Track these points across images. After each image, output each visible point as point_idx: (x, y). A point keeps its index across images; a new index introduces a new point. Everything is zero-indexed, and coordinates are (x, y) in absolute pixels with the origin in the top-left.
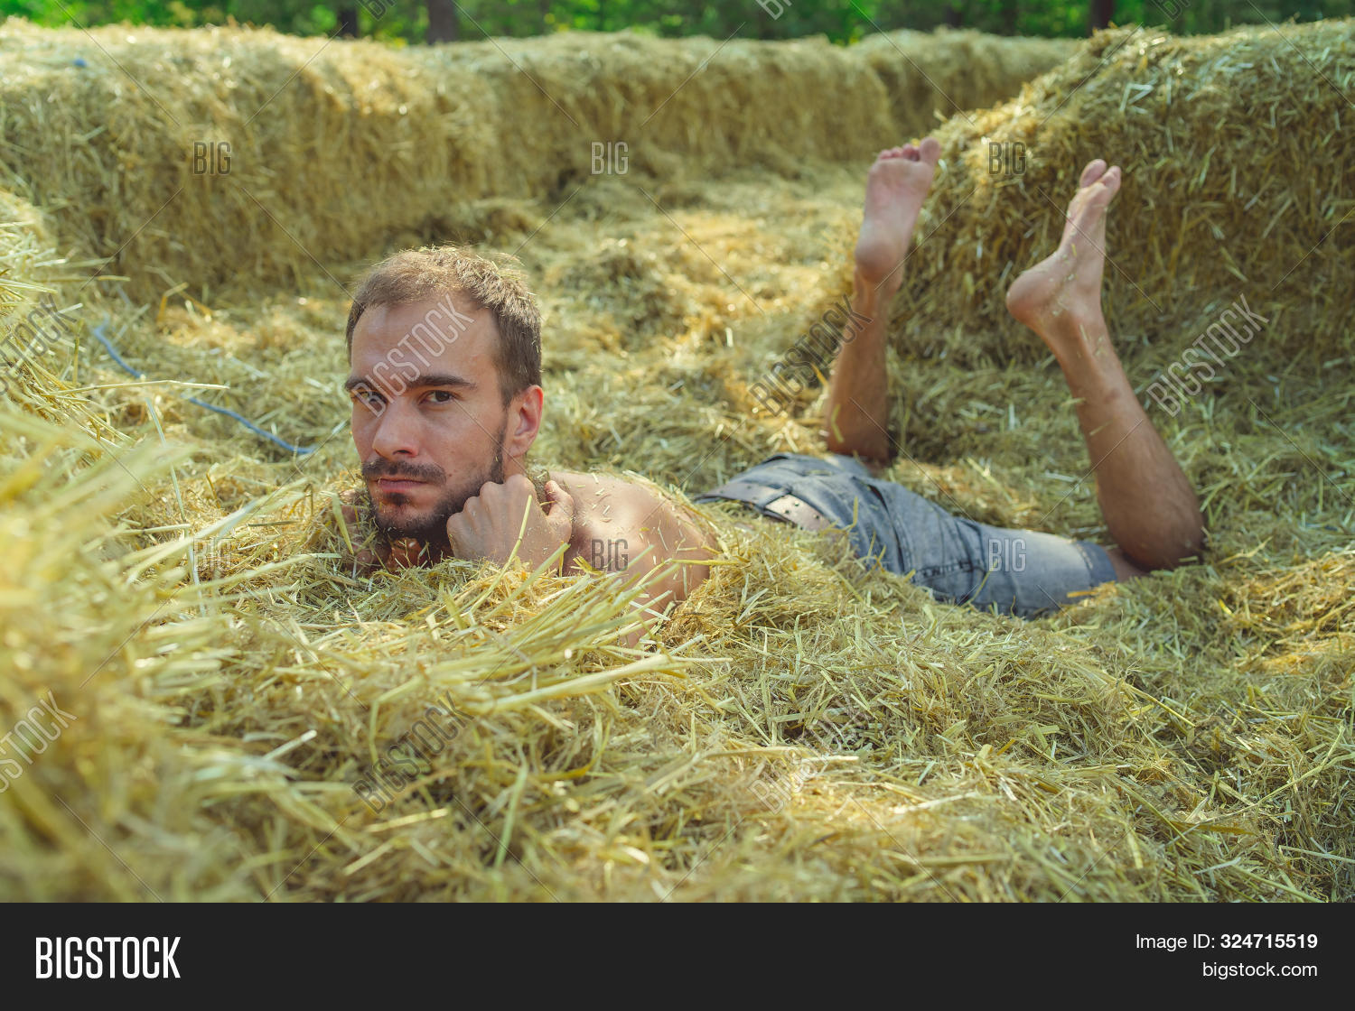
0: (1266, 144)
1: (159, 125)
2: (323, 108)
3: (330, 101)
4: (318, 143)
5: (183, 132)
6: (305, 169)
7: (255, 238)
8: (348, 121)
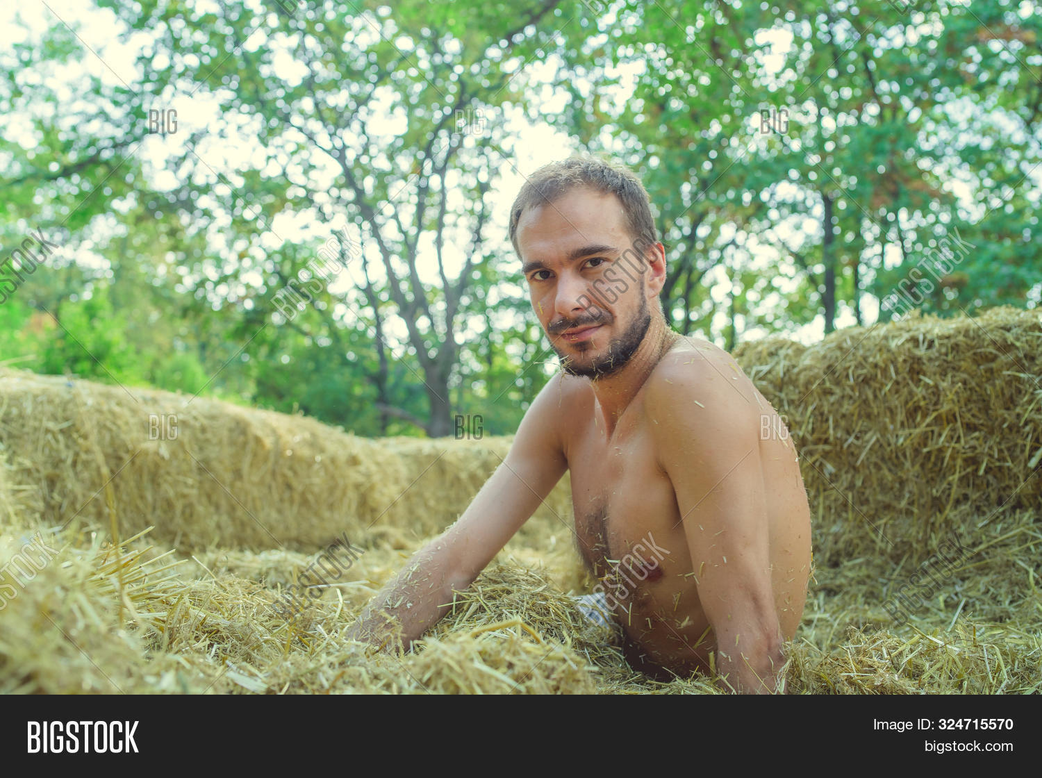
0: (851, 397)
1: (114, 428)
2: (252, 445)
3: (258, 440)
4: (245, 468)
5: (132, 436)
6: (232, 486)
7: (179, 520)
8: (272, 459)
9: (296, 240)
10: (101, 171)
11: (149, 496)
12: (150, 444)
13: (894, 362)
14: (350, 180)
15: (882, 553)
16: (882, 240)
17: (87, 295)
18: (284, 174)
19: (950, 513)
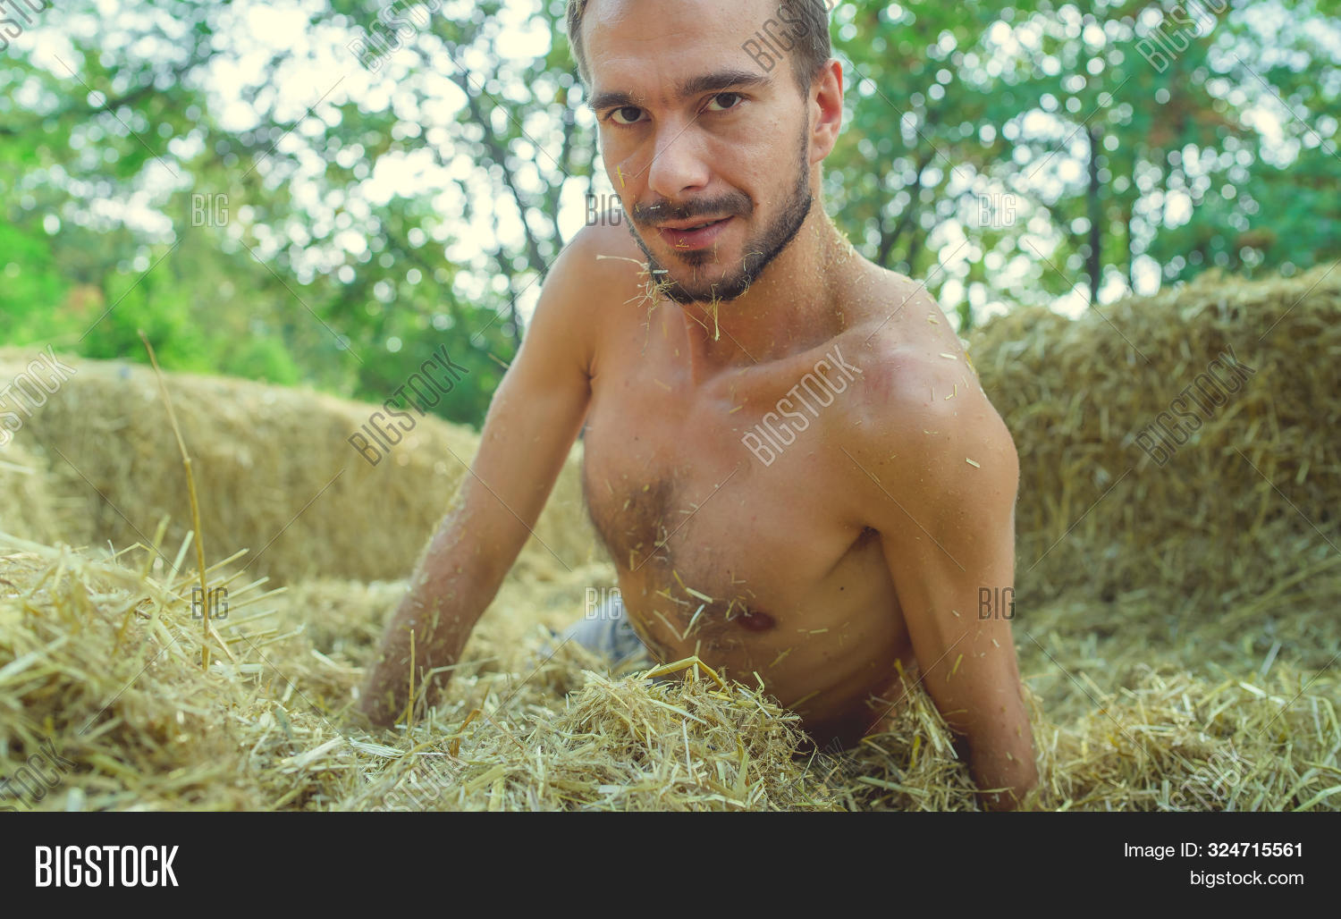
0: (1131, 383)
5: (204, 437)
6: (330, 502)
7: (264, 544)
9: (406, 193)
10: (157, 105)
11: (226, 513)
12: (226, 449)
13: (1187, 337)
14: (476, 112)
15: (1170, 583)
16: (1163, 186)
17: (141, 263)
18: (391, 109)
19: (1259, 532)
